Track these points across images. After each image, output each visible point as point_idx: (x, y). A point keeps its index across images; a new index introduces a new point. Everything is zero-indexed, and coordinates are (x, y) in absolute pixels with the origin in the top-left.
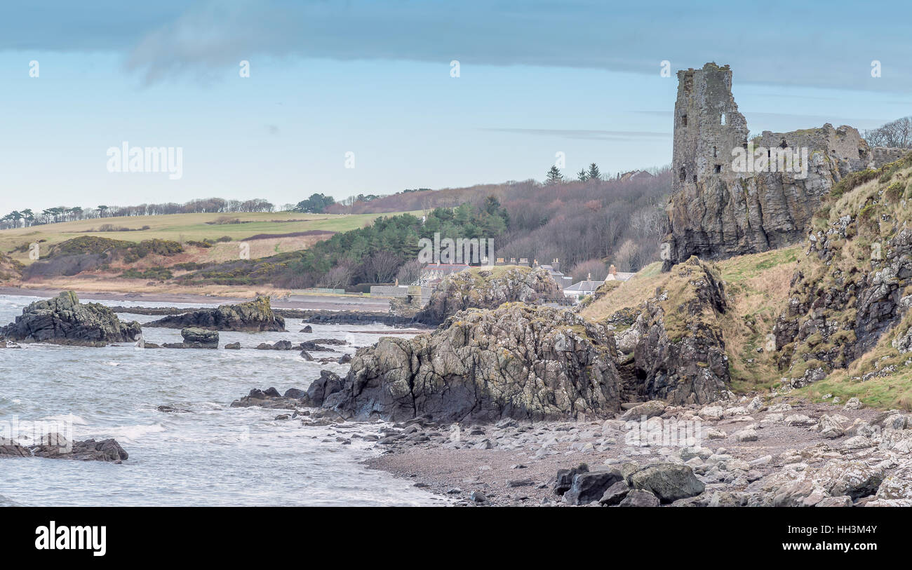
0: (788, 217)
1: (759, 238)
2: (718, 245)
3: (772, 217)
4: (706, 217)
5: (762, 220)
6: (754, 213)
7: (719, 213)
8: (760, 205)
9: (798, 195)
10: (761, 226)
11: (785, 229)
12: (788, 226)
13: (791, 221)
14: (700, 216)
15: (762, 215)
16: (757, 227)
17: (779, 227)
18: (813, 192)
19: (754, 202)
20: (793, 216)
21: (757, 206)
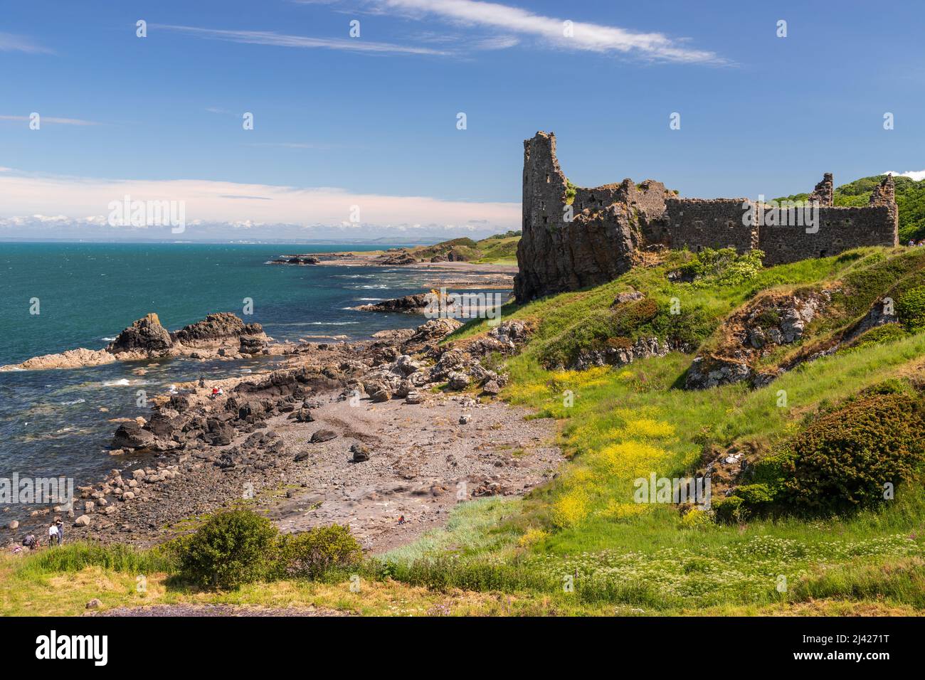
0: (594, 261)
1: (573, 279)
2: (545, 284)
3: (581, 262)
4: (536, 260)
5: (573, 263)
6: (568, 258)
7: (545, 256)
8: (572, 251)
9: (601, 242)
10: (573, 269)
11: (592, 271)
12: (595, 269)
13: (597, 264)
14: (532, 260)
15: (573, 259)
16: (569, 269)
17: (587, 270)
18: (612, 239)
19: (568, 249)
20: (598, 260)
21: (569, 252)
